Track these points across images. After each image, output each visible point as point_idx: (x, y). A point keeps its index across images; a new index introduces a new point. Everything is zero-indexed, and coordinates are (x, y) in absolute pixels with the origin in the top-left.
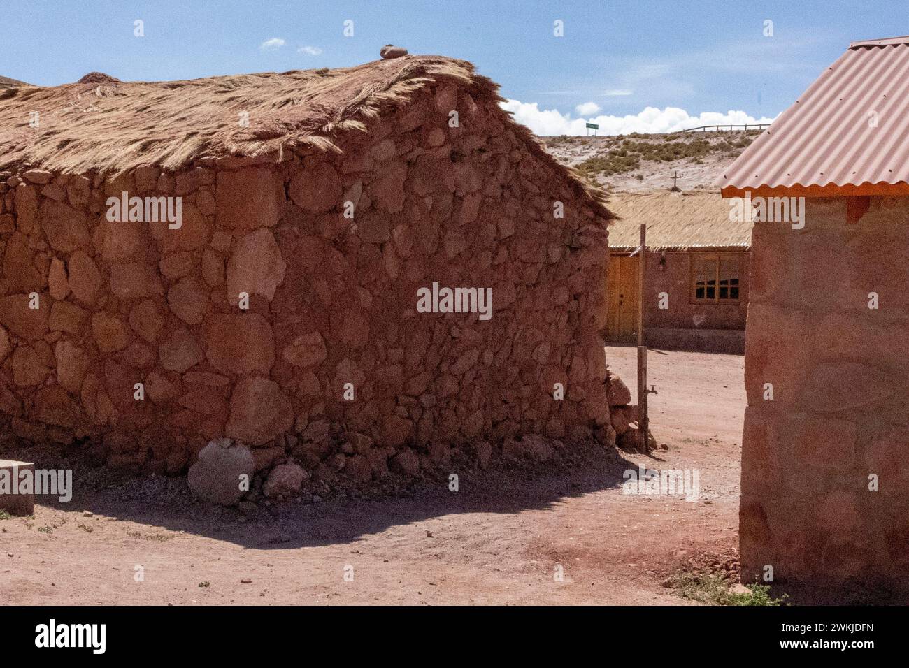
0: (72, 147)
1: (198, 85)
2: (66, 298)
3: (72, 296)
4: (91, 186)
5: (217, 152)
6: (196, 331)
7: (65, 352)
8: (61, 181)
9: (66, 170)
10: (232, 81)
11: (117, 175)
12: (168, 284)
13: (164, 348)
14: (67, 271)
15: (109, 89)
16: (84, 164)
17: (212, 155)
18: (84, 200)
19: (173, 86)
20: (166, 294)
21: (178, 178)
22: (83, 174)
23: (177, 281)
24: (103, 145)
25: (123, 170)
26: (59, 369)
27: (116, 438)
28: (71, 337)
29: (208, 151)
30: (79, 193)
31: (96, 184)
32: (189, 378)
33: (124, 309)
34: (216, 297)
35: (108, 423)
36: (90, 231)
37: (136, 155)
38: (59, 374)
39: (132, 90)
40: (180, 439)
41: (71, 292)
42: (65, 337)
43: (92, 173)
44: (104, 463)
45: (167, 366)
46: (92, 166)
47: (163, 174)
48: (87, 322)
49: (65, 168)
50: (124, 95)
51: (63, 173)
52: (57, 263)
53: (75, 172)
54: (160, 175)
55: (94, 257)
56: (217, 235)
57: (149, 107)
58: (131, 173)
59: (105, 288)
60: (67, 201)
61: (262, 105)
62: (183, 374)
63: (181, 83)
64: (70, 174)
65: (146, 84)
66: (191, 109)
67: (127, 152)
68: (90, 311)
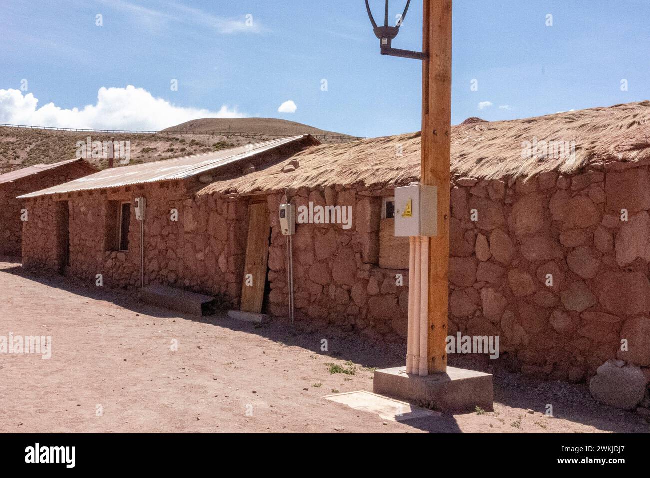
0: (486, 162)
1: (548, 119)
2: (489, 260)
3: (493, 258)
4: (506, 186)
5: (603, 160)
6: (591, 284)
7: (488, 296)
8: (483, 185)
9: (488, 177)
10: (574, 115)
11: (527, 179)
12: (567, 252)
13: (564, 295)
14: (489, 242)
15: (484, 127)
16: (499, 173)
17: (599, 162)
18: (500, 196)
19: (529, 122)
20: (566, 258)
21: (573, 179)
22: (500, 179)
23: (574, 249)
24: (509, 160)
25: (530, 176)
26: (484, 306)
27: (529, 355)
28: (493, 286)
29: (595, 159)
30: (497, 192)
31: (510, 185)
32: (586, 316)
33: (533, 268)
34: (607, 260)
35: (521, 344)
36: (506, 217)
37: (537, 166)
38: (484, 310)
39: (501, 126)
40: (580, 359)
41: (492, 255)
42: (488, 285)
43: (507, 178)
44: (520, 370)
45: (569, 307)
46: (506, 174)
47: (561, 177)
48: (504, 276)
49: (487, 176)
50: (495, 130)
51: (486, 179)
52: (481, 238)
53: (494, 178)
54: (559, 177)
55: (509, 233)
56: (606, 217)
57: (522, 135)
58: (537, 177)
59: (518, 254)
60: (488, 197)
61: (610, 128)
62: (582, 313)
63: (534, 119)
64: (491, 180)
65: (509, 122)
66: (555, 134)
67: (529, 164)
68: (507, 268)
